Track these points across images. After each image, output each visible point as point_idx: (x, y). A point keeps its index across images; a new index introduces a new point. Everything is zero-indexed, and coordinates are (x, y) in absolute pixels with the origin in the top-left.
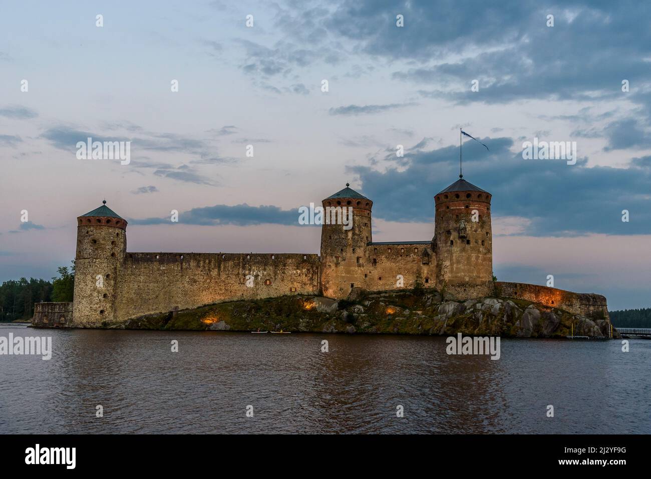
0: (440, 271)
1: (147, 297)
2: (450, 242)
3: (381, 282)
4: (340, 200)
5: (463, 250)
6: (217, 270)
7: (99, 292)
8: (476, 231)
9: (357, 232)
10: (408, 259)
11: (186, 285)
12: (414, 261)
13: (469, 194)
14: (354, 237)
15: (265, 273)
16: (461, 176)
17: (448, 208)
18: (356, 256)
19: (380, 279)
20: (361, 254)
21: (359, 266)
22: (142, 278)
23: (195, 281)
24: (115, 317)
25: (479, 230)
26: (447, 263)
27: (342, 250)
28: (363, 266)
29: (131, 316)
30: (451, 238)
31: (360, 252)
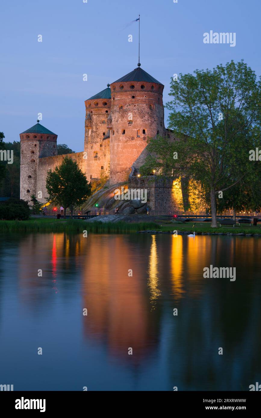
25: (120, 120)
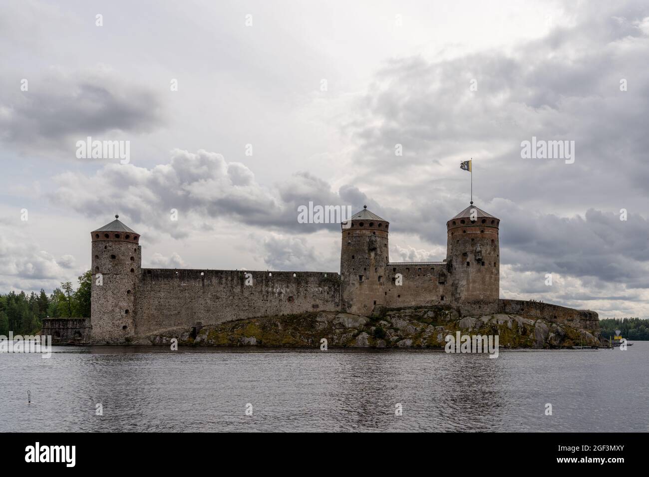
0: (456, 289)
1: (169, 313)
2: (466, 263)
3: (400, 299)
4: (363, 222)
5: (479, 271)
6: (240, 287)
7: (120, 308)
8: (489, 254)
9: (379, 252)
10: (426, 278)
11: (209, 301)
12: (431, 280)
13: (484, 219)
14: (376, 258)
15: (288, 290)
16: (472, 203)
17: (464, 232)
18: (379, 275)
19: (399, 296)
20: (382, 274)
21: (381, 284)
22: (163, 294)
23: (218, 298)
24: (136, 333)
25: (492, 253)
26: (464, 283)
27: (365, 269)
28: (384, 285)
29: (153, 331)
30: (468, 260)
31: (381, 271)
